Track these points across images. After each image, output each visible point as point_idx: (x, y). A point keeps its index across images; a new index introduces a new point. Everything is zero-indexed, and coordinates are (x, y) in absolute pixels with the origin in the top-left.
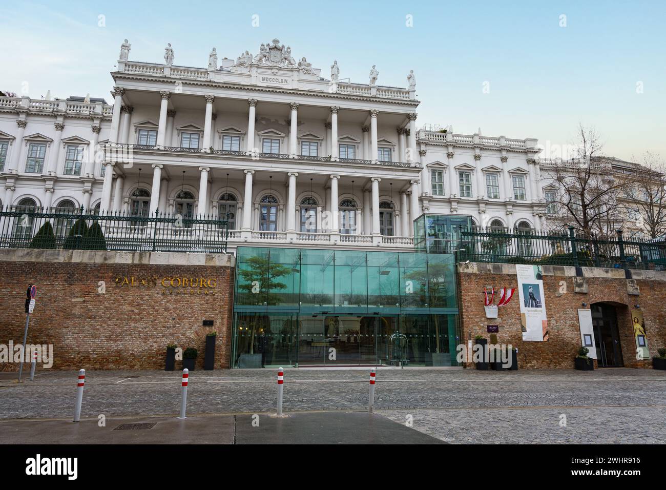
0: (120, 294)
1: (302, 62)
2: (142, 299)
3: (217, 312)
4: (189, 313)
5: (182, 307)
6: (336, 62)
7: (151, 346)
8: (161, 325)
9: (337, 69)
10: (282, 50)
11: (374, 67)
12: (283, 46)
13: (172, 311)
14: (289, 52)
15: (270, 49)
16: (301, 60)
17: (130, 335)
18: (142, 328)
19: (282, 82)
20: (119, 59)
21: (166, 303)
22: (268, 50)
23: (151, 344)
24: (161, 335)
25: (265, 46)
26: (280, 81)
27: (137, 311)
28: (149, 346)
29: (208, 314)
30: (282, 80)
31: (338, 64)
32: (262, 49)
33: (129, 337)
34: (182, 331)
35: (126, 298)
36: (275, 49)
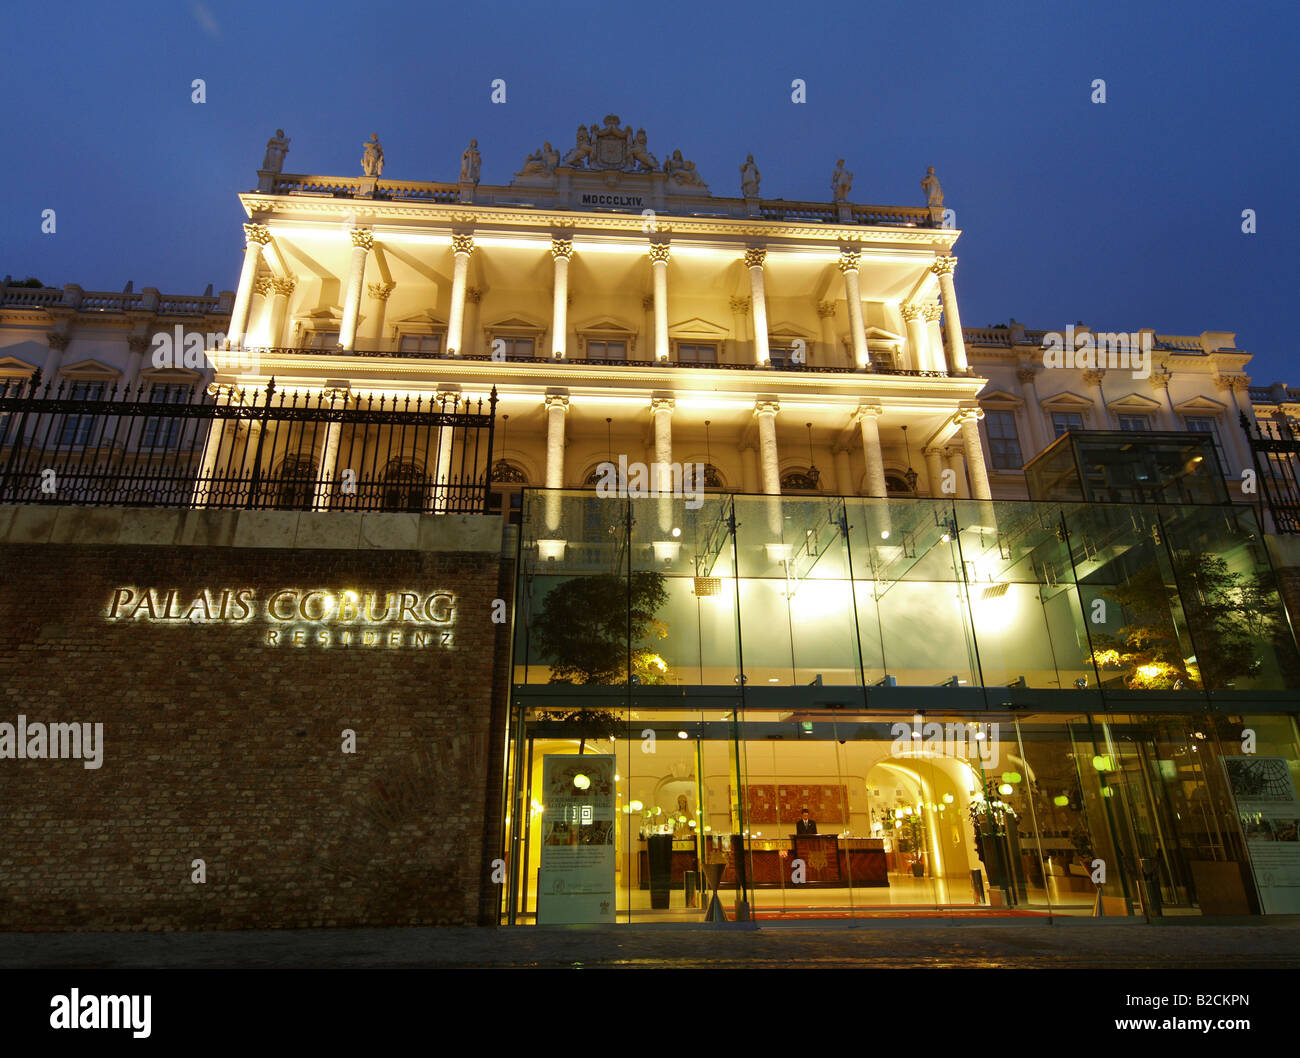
0: (122, 648)
1: (674, 162)
2: (195, 664)
3: (454, 707)
4: (356, 715)
5: (334, 690)
6: (750, 160)
7: (211, 837)
8: (252, 758)
9: (753, 172)
10: (625, 139)
11: (840, 163)
12: (629, 130)
13: (296, 707)
14: (644, 142)
15: (598, 137)
16: (671, 158)
17: (142, 793)
18: (187, 770)
19: (629, 203)
20: (261, 168)
21: (277, 679)
22: (594, 138)
23: (213, 829)
24: (249, 793)
25: (589, 130)
26: (625, 201)
27: (173, 706)
28: (204, 837)
29: (422, 714)
30: (629, 199)
31: (755, 162)
32: (580, 139)
33: (136, 801)
34: (326, 780)
35: (141, 662)
36: (612, 137)
